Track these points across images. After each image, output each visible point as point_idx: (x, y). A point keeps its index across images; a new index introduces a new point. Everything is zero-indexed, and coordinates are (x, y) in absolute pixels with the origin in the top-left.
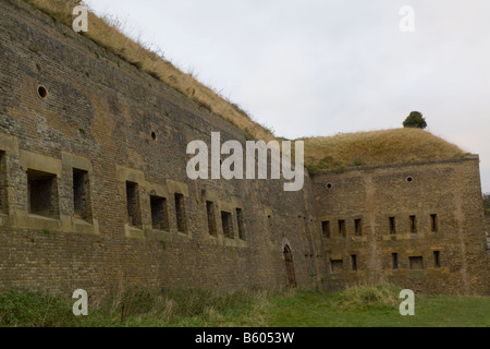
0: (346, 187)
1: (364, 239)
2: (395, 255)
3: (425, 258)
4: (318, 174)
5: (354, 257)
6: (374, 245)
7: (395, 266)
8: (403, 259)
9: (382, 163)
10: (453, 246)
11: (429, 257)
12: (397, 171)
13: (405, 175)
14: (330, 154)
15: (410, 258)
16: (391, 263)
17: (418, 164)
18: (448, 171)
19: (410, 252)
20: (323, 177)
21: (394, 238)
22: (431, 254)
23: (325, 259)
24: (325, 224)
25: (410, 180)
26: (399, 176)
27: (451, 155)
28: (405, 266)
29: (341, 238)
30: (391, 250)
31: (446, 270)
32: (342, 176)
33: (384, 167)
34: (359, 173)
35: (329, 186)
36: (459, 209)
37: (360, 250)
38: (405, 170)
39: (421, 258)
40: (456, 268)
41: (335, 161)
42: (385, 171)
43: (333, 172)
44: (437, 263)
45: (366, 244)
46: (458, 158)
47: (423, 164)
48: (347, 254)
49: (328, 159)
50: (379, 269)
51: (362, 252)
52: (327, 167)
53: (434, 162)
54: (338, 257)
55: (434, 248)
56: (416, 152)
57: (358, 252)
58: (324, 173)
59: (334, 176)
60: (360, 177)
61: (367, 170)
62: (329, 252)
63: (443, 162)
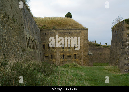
0: (51, 35)
1: (55, 50)
2: (64, 55)
3: (72, 56)
4: (43, 30)
5: (52, 55)
6: (58, 52)
7: (64, 58)
8: (66, 56)
9: (61, 28)
10: (80, 53)
11: (73, 56)
12: (66, 31)
13: (68, 32)
14: (45, 24)
15: (68, 56)
16: (62, 57)
17: (72, 30)
18: (80, 32)
19: (68, 54)
20: (44, 31)
21: (64, 50)
22: (74, 55)
23: (43, 56)
24: (44, 45)
25: (69, 34)
26: (66, 32)
27: (81, 28)
28: (66, 58)
29: (48, 50)
30: (63, 54)
31: (77, 60)
32: (50, 31)
33: (62, 30)
34: (55, 31)
35: (46, 34)
36: (82, 43)
37: (54, 53)
38: (68, 31)
39: (71, 56)
40: (80, 59)
41: (47, 27)
42: (62, 31)
43: (47, 30)
44: (75, 58)
45: (56, 52)
46: (83, 29)
47: (73, 30)
48: (50, 55)
49: (45, 26)
50: (59, 59)
51: (54, 54)
52: (45, 28)
53: (76, 30)
54: (47, 55)
55: (75, 54)
56: (71, 26)
57: (53, 54)
58: (44, 30)
59: (47, 31)
60: (55, 32)
61: (57, 30)
62: (45, 54)
63: (79, 30)
